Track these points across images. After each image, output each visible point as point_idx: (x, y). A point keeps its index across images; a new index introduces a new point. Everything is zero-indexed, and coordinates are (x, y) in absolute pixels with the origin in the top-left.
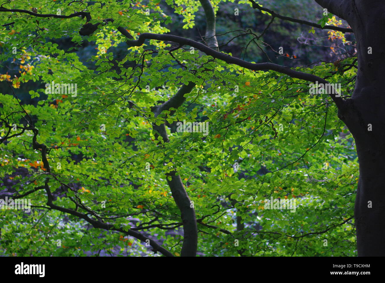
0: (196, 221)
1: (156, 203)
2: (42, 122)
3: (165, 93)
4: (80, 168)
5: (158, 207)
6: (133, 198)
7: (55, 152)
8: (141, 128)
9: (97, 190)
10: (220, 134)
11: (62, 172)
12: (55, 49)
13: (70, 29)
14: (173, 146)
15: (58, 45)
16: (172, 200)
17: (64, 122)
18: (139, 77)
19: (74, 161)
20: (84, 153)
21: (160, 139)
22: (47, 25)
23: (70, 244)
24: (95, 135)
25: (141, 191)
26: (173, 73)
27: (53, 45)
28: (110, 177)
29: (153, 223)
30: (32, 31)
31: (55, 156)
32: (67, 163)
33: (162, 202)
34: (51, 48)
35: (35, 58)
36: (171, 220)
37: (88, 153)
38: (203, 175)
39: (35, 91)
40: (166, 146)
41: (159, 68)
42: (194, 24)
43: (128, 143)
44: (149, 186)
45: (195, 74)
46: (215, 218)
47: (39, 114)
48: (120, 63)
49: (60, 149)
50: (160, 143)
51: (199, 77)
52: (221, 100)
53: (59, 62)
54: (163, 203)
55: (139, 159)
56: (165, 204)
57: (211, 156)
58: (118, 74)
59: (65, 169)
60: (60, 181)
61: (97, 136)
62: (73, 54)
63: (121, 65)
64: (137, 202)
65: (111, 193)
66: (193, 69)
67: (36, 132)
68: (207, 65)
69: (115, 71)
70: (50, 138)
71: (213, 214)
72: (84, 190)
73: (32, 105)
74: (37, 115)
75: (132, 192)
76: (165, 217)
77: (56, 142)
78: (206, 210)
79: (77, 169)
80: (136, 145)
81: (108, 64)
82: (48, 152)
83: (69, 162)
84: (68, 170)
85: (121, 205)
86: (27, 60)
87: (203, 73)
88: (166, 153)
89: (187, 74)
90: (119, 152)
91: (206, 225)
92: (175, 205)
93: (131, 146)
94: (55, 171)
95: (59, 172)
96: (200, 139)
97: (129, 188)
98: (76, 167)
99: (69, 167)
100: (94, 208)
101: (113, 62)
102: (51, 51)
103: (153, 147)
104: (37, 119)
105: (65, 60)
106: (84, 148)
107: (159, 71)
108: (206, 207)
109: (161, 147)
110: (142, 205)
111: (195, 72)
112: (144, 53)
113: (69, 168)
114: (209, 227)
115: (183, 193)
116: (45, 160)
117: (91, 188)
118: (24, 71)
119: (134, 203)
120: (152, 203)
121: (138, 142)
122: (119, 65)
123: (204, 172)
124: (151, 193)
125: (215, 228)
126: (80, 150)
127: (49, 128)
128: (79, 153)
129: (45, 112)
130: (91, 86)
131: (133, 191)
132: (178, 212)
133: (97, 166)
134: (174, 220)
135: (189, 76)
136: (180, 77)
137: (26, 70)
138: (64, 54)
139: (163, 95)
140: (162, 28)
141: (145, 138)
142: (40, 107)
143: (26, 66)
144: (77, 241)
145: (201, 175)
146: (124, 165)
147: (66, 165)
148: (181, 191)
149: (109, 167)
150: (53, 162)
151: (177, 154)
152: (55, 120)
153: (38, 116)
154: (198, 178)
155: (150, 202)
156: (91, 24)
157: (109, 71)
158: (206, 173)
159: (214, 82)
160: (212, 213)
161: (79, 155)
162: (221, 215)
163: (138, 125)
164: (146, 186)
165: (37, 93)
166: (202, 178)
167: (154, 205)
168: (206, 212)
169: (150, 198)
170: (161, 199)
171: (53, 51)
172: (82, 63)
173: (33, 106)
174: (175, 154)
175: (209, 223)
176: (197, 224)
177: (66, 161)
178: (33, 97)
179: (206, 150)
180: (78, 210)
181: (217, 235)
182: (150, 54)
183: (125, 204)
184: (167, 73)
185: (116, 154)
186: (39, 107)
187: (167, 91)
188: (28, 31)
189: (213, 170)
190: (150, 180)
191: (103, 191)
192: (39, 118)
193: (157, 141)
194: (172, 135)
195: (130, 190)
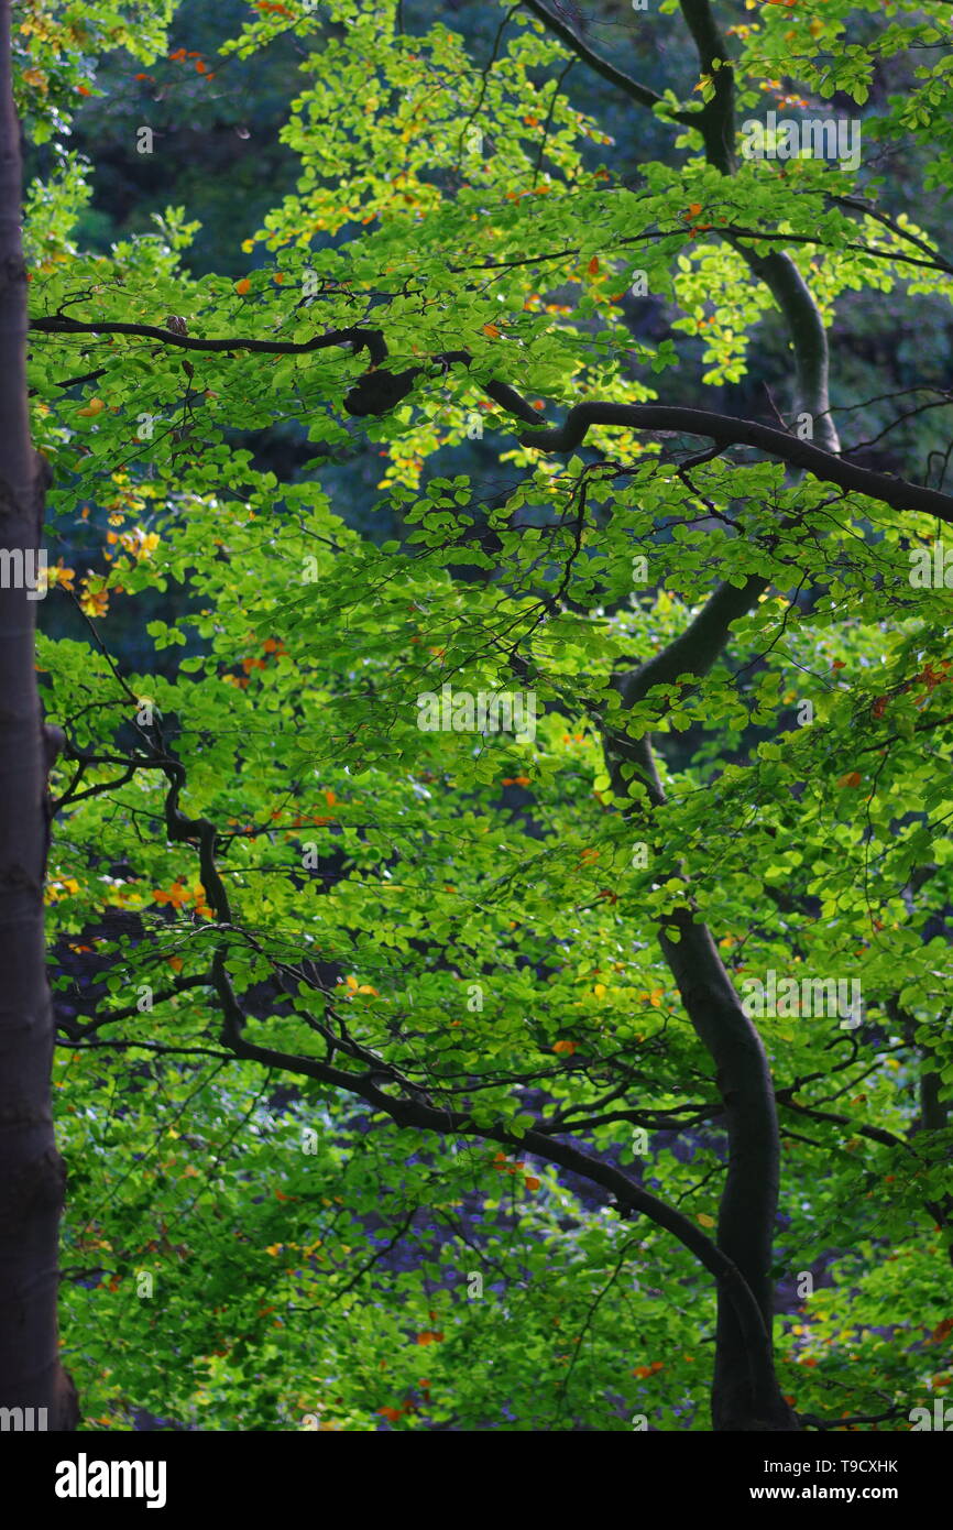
0: (772, 1099)
1: (623, 1031)
2: (197, 739)
3: (642, 627)
4: (339, 906)
5: (631, 1046)
6: (537, 1015)
7: (244, 846)
8: (557, 757)
9: (402, 989)
10: (860, 771)
11: (273, 922)
12: (241, 471)
13: (310, 393)
14: (688, 819)
15: (251, 456)
16: (681, 1022)
17: (278, 737)
18: (568, 563)
19: (319, 882)
20: (351, 852)
21: (638, 792)
22: (220, 381)
23: (304, 1188)
24: (390, 785)
25: (566, 989)
26: (691, 547)
27: (235, 454)
28: (452, 938)
29: (607, 1110)
30: (163, 402)
31: (243, 863)
32: (294, 887)
33: (645, 1027)
34: (228, 466)
35: (161, 506)
36: (676, 1092)
37: (365, 851)
38: (791, 927)
39: (171, 624)
40: (661, 820)
41: (639, 532)
42: (744, 370)
43: (507, 813)
44: (596, 970)
45: (771, 551)
46: (837, 1087)
47: (184, 711)
48: (498, 513)
49: (263, 837)
50: (637, 807)
51: (788, 561)
52: (851, 649)
53: (258, 519)
54: (649, 1034)
55: (557, 868)
56: (656, 1037)
57: (823, 854)
58: (489, 553)
59: (285, 909)
60: (269, 957)
61: (398, 789)
62: (305, 488)
63: (499, 520)
64: (552, 1028)
65: (453, 996)
66: (768, 532)
67: (177, 776)
68: (817, 514)
69: (477, 544)
70: (224, 796)
71: (835, 1069)
72: (355, 985)
73: (159, 677)
74: (179, 714)
75: (532, 994)
76: (654, 1086)
77: (249, 812)
78: (808, 1054)
79: (329, 910)
80: (536, 818)
81: (449, 518)
82: (221, 848)
83: (300, 885)
84: (294, 914)
85: (495, 1041)
86: (133, 514)
87: (801, 547)
88: (658, 842)
89: (744, 550)
90: (486, 845)
91: (806, 1111)
92: (695, 1039)
93: (522, 823)
94: (245, 919)
95: (261, 923)
96: (785, 791)
97: (521, 980)
98: (323, 904)
99: (299, 901)
100: (394, 1053)
101: (470, 508)
102: (228, 479)
103: (611, 825)
104: (180, 727)
105: (281, 508)
106: (350, 832)
107: (639, 540)
108: (808, 1046)
109: (642, 821)
110: (568, 1042)
111: (773, 542)
112: (586, 477)
113: (298, 909)
114: (821, 1117)
115: (721, 995)
116: (210, 879)
117: (378, 980)
118: (123, 551)
119: (540, 1034)
120: (609, 1032)
121: (544, 809)
122: (492, 522)
123: (795, 916)
124: (604, 994)
125: (842, 1121)
126: (334, 838)
127: (225, 758)
128: (332, 851)
129: (209, 702)
130: (393, 601)
131: (537, 989)
132: (708, 1065)
133: (403, 897)
134: (690, 1095)
135: (751, 557)
136: (717, 561)
137: (131, 549)
138: (276, 489)
139: (633, 635)
140: (626, 385)
141: (574, 795)
142: (190, 683)
143: (128, 536)
144: (329, 1178)
145: (783, 927)
146: (506, 892)
147: (288, 895)
148: (715, 988)
149: (447, 903)
150: (237, 885)
151: (699, 847)
152: (246, 729)
153: (184, 717)
154: (773, 936)
155: (598, 1030)
156: (385, 374)
157: (457, 545)
158: (804, 918)
159: (841, 579)
160: (830, 1066)
161: (332, 856)
162: (857, 1075)
163: (545, 746)
164: (584, 969)
165: (175, 630)
166: (786, 938)
167: (617, 1039)
168: (809, 1062)
169: (600, 1015)
170: (641, 1017)
171: (234, 477)
172: (341, 520)
173: (165, 680)
174: (692, 846)
175: (817, 1103)
176: (775, 1107)
177: (289, 882)
178: (160, 645)
179: (806, 830)
180: (334, 1060)
181: (851, 1147)
182: (606, 478)
183: (505, 1040)
184: (670, 546)
185: (473, 852)
186: (185, 685)
187: (650, 619)
188: (150, 401)
189: (828, 910)
190: (598, 945)
191: (423, 993)
192: (188, 725)
193: (626, 800)
194: (670, 779)
195: (523, 985)
